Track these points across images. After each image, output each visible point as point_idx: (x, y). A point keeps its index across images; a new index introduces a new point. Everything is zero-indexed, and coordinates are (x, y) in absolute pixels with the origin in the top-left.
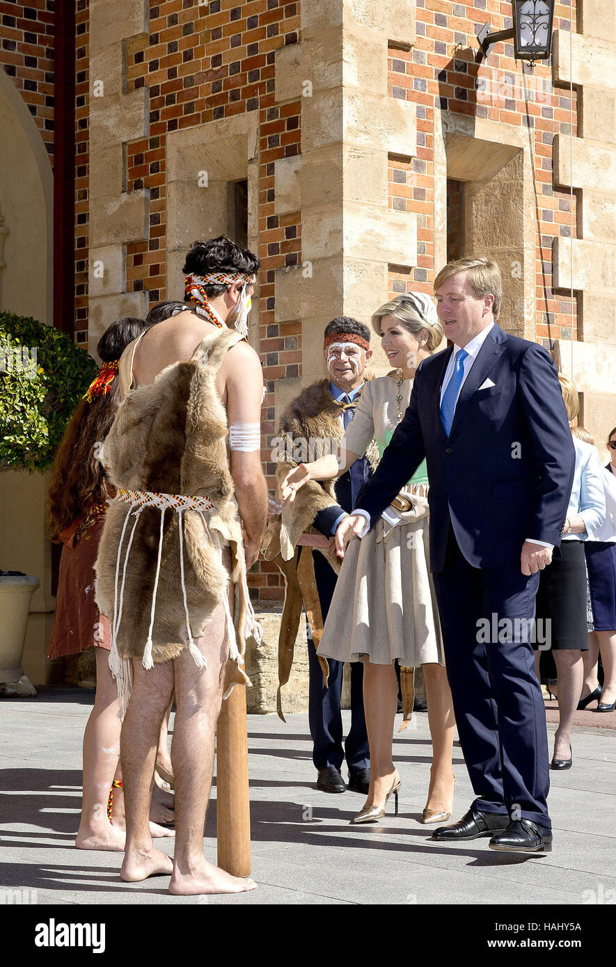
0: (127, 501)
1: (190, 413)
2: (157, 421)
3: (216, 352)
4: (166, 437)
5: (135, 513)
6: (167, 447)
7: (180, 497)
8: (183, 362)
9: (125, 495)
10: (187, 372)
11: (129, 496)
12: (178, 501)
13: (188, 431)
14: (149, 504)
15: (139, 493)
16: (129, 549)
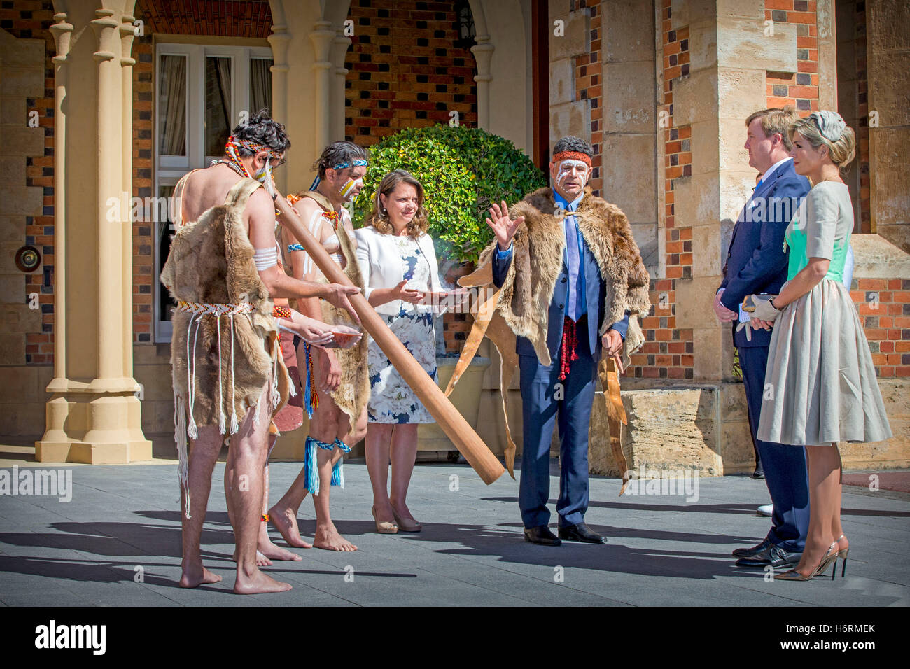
0: (188, 311)
1: (228, 245)
2: (203, 251)
3: (242, 197)
4: (213, 263)
5: (198, 320)
6: (214, 269)
7: (230, 305)
8: (217, 206)
9: (186, 306)
10: (220, 212)
11: (189, 307)
12: (229, 309)
13: (228, 257)
14: (207, 312)
15: (198, 305)
16: (195, 347)
